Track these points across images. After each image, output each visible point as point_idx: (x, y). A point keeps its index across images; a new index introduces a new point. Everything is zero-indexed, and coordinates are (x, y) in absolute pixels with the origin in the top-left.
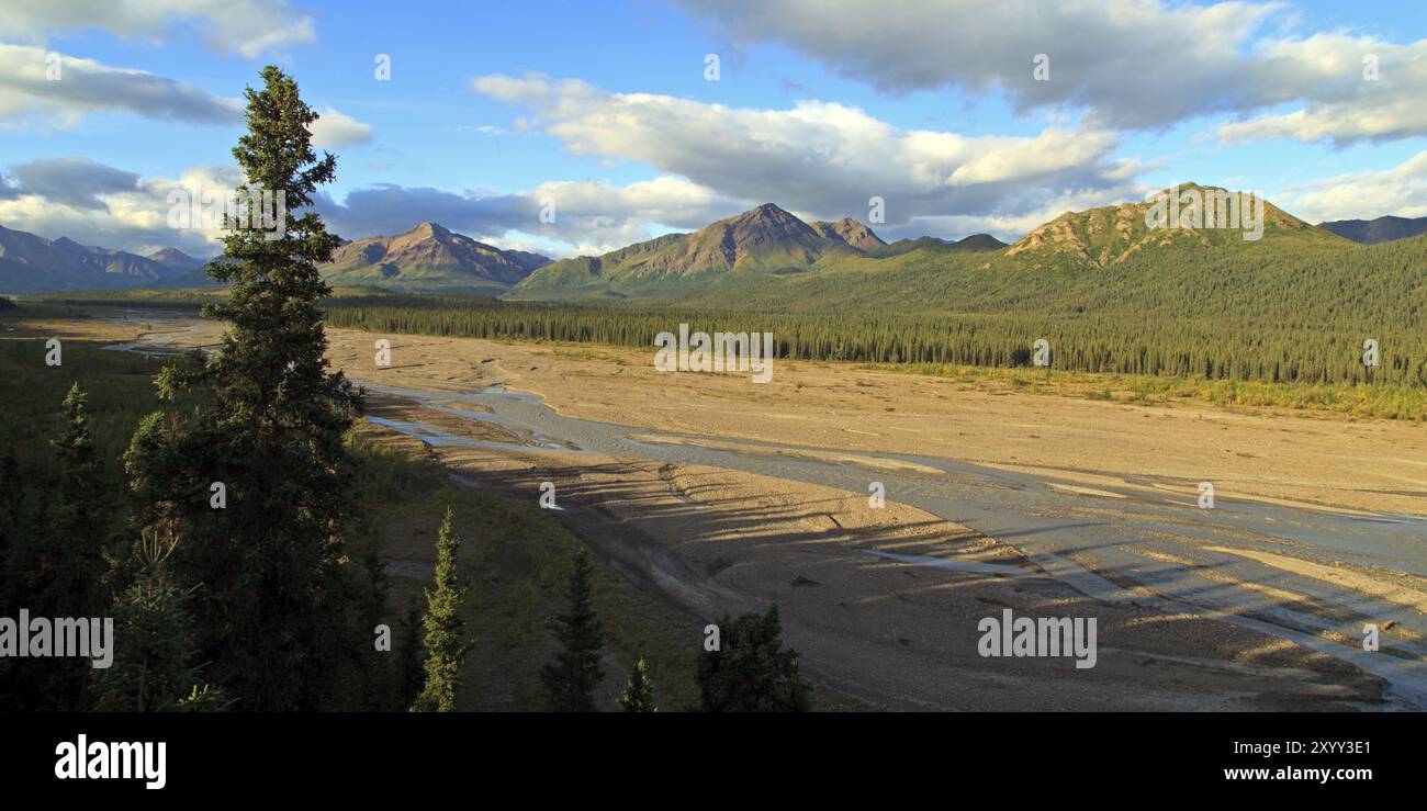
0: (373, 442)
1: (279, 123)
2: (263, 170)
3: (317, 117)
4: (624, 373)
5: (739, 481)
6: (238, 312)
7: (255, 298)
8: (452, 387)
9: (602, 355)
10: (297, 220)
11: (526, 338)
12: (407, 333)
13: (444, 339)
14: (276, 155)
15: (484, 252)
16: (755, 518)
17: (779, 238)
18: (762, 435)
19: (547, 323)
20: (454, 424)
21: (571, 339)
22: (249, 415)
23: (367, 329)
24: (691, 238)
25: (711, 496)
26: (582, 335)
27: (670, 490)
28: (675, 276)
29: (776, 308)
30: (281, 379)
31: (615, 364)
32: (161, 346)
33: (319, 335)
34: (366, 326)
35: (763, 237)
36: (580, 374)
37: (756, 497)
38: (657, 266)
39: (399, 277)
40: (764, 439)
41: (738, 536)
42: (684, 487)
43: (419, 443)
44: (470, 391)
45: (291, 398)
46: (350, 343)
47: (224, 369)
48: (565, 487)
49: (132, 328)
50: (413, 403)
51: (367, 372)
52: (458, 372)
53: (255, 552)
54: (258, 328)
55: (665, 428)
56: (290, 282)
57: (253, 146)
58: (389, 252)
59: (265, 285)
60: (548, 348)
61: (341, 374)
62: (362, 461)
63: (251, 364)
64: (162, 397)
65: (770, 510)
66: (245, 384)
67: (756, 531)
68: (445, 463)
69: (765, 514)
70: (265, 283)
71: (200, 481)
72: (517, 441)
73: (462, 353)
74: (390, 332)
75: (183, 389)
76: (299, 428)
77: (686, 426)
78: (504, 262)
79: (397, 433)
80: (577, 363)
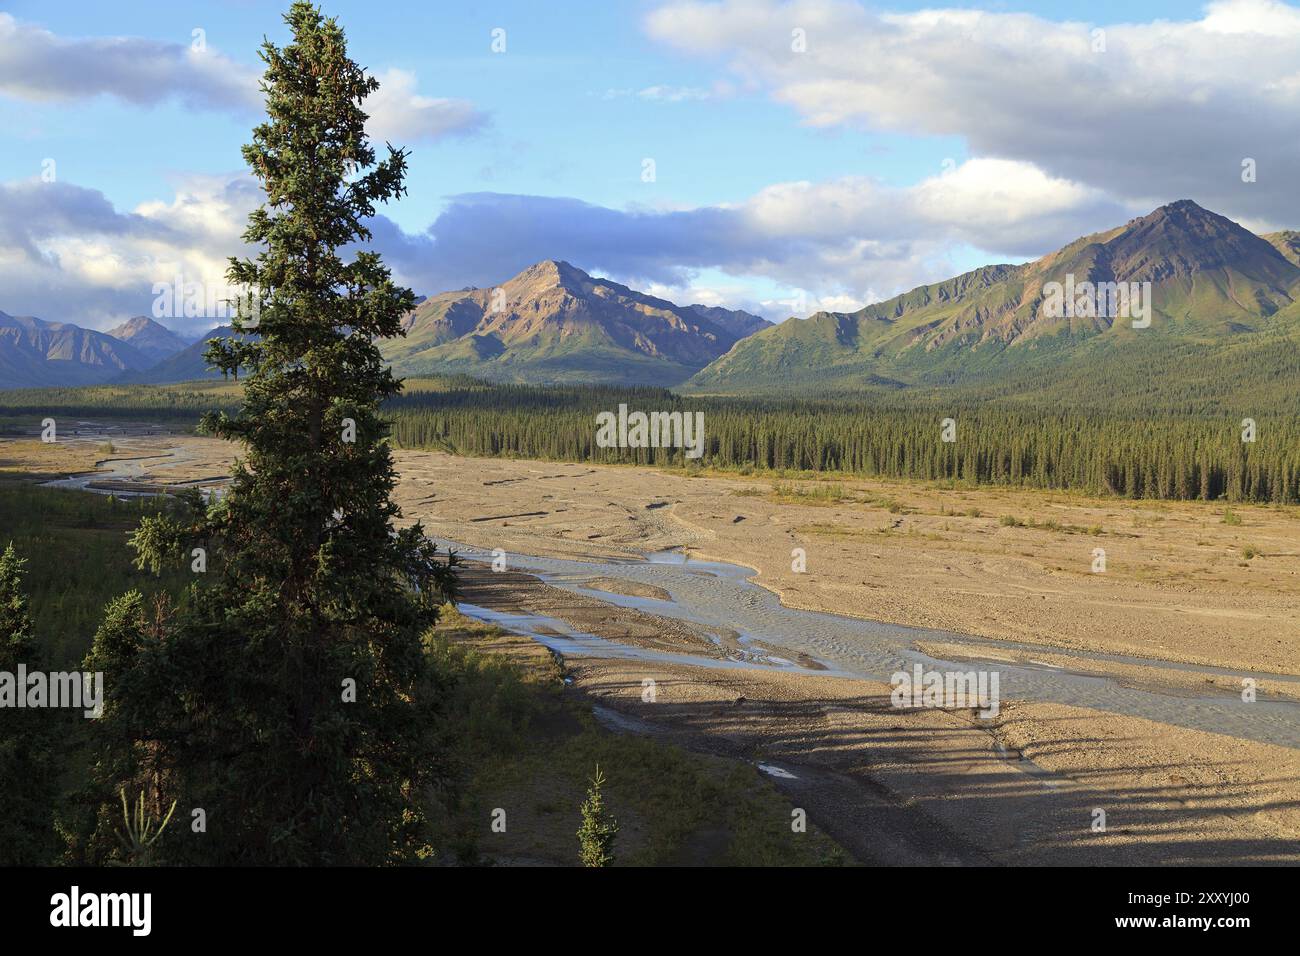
0: (464, 648)
1: (315, 100)
2: (291, 182)
3: (374, 84)
4: (904, 529)
5: (1128, 735)
6: (256, 424)
7: (279, 399)
8: (596, 552)
9: (862, 496)
10: (345, 265)
11: (724, 465)
12: (518, 456)
13: (583, 467)
14: (312, 155)
15: (648, 310)
16: (1162, 806)
17: (1205, 267)
18: (1170, 649)
19: (762, 439)
20: (601, 619)
21: (805, 465)
22: (274, 600)
23: (452, 449)
24: (1027, 273)
25: (1076, 761)
26: (824, 459)
27: (995, 749)
28: (998, 345)
29: (1199, 402)
30: (323, 539)
31: (886, 511)
32: (130, 481)
33: (383, 463)
34: (450, 445)
35: (1171, 269)
36: (822, 529)
37: (1163, 767)
38: (964, 329)
39: (504, 358)
40: (1177, 656)
41: (1123, 839)
42: (1021, 743)
43: (543, 651)
44: (627, 561)
45: (338, 572)
46: (425, 475)
47: (236, 520)
48: (799, 736)
49: (86, 452)
50: (531, 580)
51: (453, 526)
52: (605, 527)
53: (287, 833)
54: (286, 452)
55: (985, 631)
56: (336, 371)
57: (275, 142)
58: (487, 315)
59: (297, 377)
60: (763, 480)
61: (418, 529)
62: (453, 681)
63: (276, 512)
64: (141, 567)
65: (1194, 792)
66: (266, 547)
67: (1166, 832)
68: (585, 689)
69: (1183, 800)
70: (296, 373)
71: (201, 708)
72: (711, 651)
73: (614, 492)
74: (491, 456)
75: (173, 555)
76: (352, 623)
77: (1025, 628)
78: (683, 327)
79: (504, 633)
80: (816, 511)
